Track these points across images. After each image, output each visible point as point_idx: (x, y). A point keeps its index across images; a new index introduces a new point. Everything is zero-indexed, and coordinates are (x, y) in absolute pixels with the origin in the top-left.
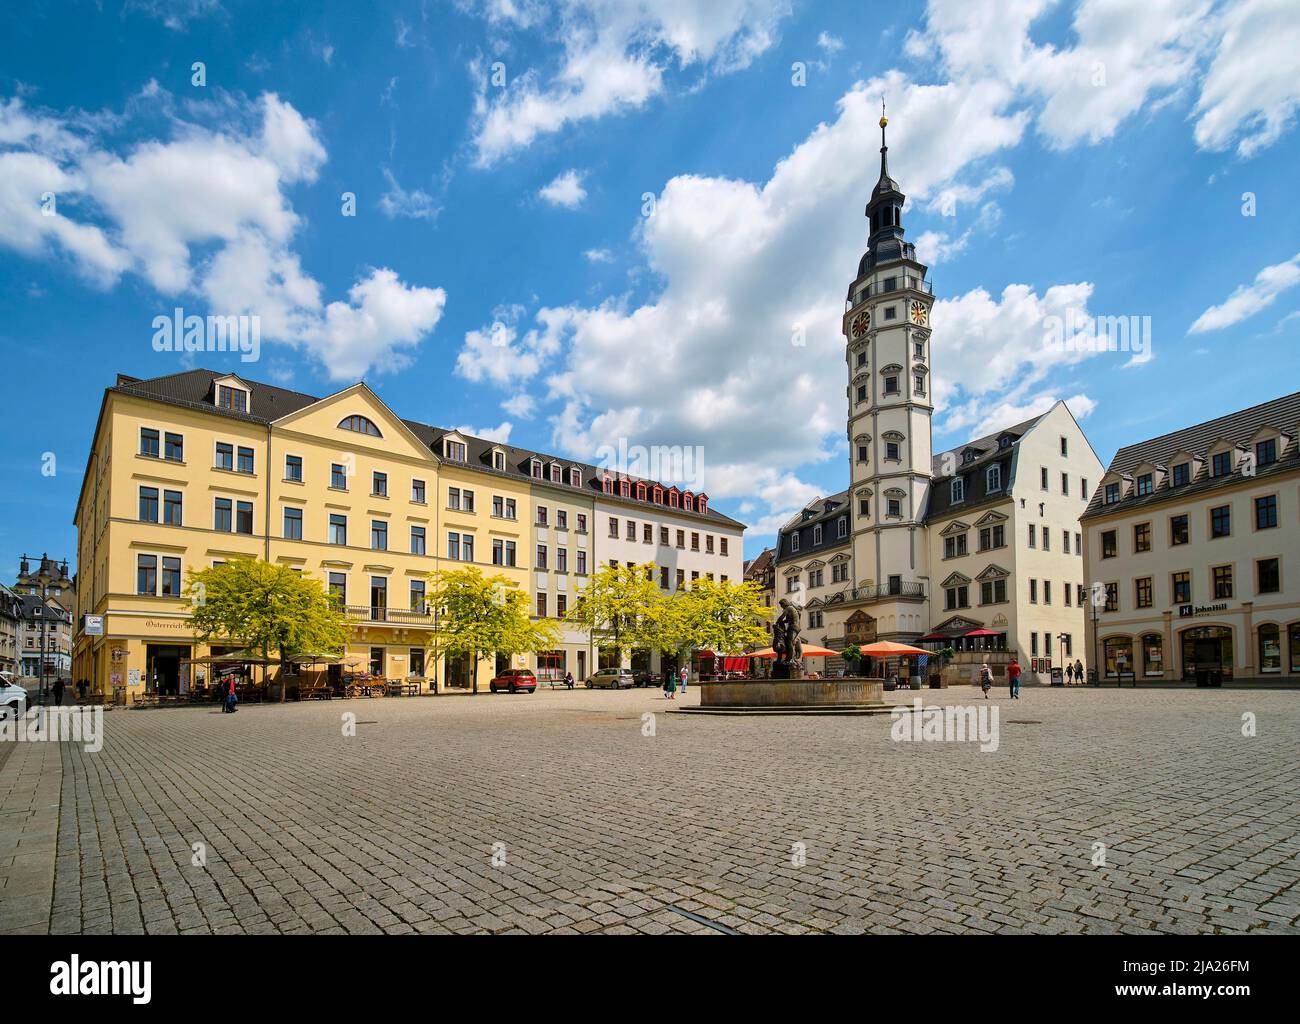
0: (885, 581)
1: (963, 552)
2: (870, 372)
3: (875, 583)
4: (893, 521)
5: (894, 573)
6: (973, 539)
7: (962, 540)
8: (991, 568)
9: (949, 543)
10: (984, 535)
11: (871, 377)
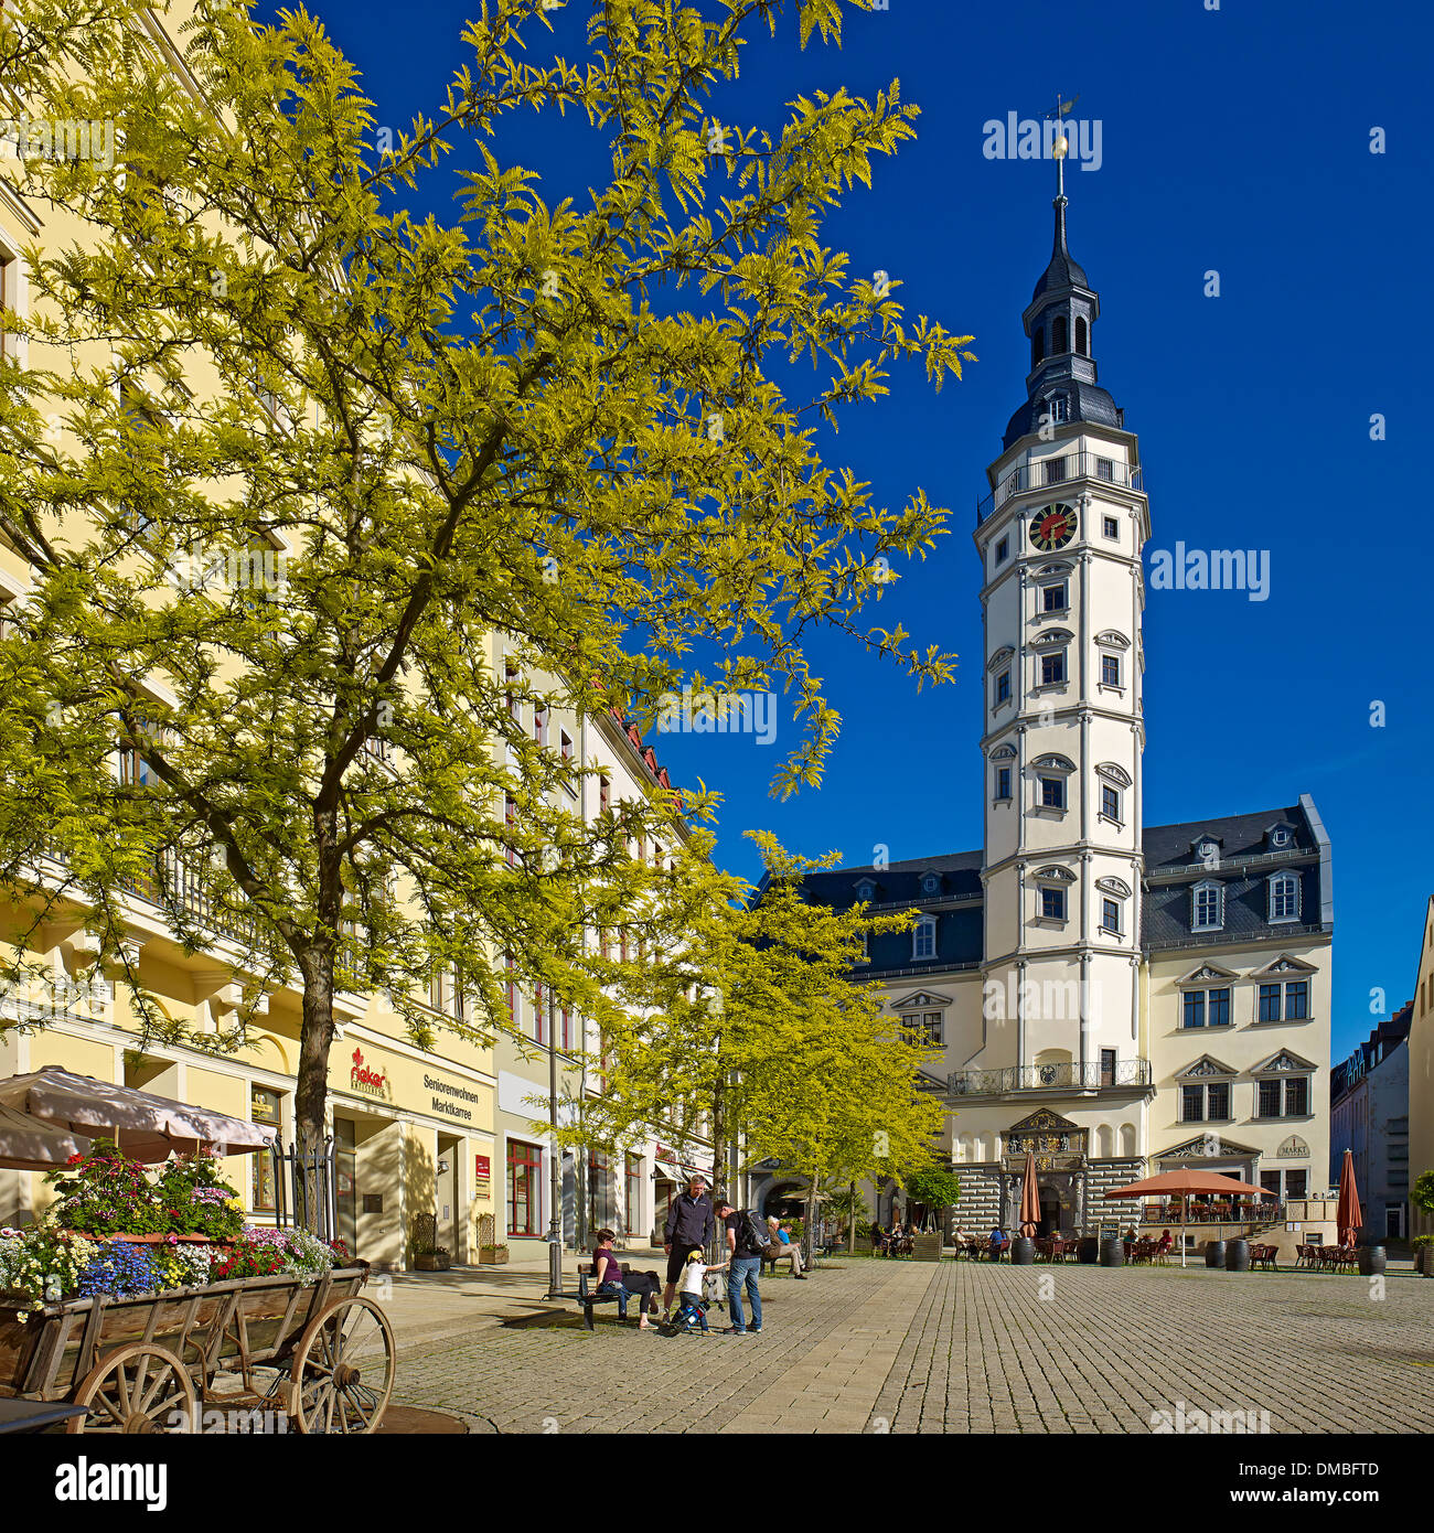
0: (1094, 1057)
1: (1222, 1020)
2: (1075, 630)
3: (1076, 1058)
4: (1108, 941)
5: (1109, 1045)
6: (1245, 1001)
7: (1222, 1000)
8: (1285, 1056)
9: (1192, 1001)
10: (1268, 994)
11: (1075, 641)
